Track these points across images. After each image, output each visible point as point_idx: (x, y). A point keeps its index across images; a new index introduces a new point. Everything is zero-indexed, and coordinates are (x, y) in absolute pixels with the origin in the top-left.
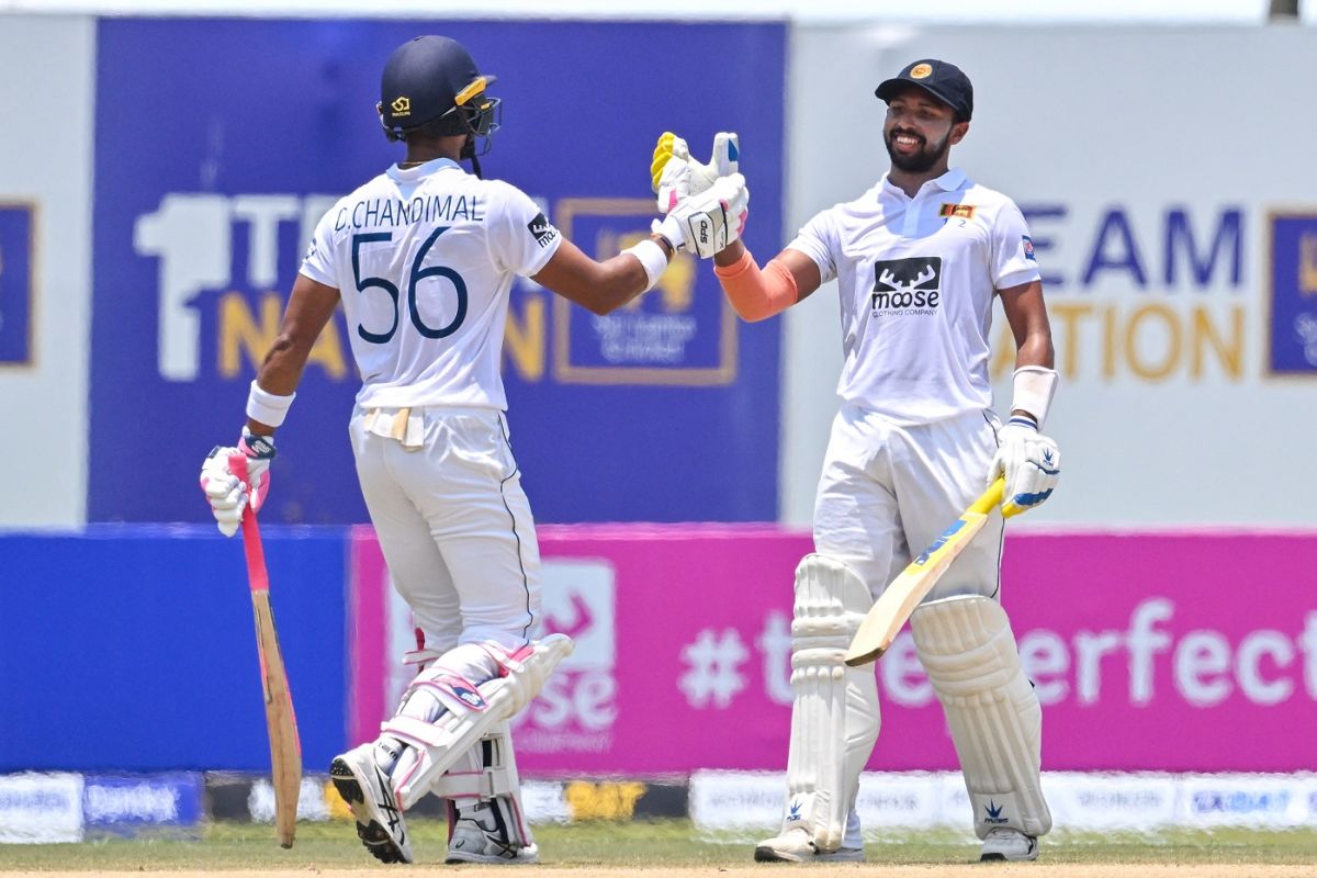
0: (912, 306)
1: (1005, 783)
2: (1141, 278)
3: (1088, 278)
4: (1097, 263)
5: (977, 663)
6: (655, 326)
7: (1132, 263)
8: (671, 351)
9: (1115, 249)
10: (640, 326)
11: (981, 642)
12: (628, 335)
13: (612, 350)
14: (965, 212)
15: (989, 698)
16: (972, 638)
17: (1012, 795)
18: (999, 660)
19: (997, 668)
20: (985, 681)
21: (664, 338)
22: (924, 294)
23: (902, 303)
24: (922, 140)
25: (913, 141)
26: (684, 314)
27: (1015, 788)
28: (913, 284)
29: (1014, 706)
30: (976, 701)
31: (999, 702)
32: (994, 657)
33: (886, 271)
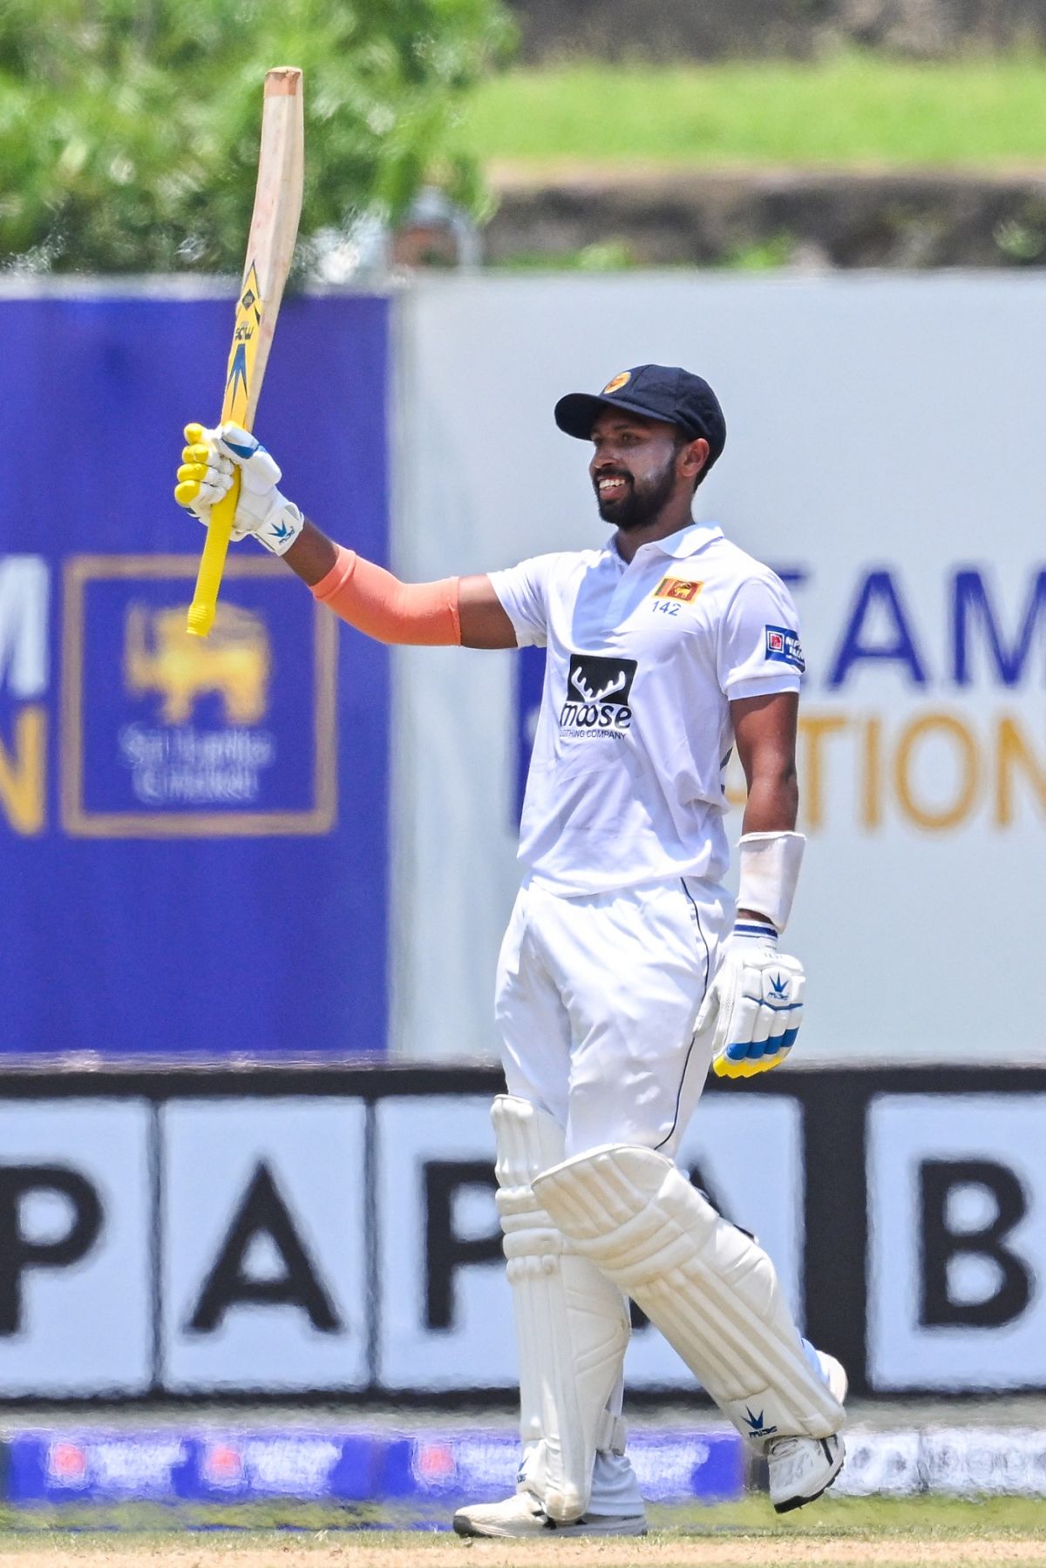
0: (596, 726)
1: (754, 1381)
2: (918, 675)
3: (838, 677)
4: (850, 653)
5: (640, 1238)
6: (214, 748)
7: (905, 651)
8: (240, 785)
9: (878, 630)
10: (187, 746)
11: (637, 1208)
12: (171, 762)
13: (147, 786)
14: (686, 592)
15: (679, 1278)
16: (621, 1206)
17: (770, 1392)
18: (673, 1224)
19: (675, 1236)
20: (661, 1259)
21: (227, 766)
22: (612, 709)
23: (586, 722)
24: (629, 478)
25: (617, 482)
26: (254, 730)
27: (770, 1383)
28: (601, 694)
29: (724, 1279)
30: (663, 1286)
31: (695, 1279)
32: (662, 1225)
33: (579, 670)
